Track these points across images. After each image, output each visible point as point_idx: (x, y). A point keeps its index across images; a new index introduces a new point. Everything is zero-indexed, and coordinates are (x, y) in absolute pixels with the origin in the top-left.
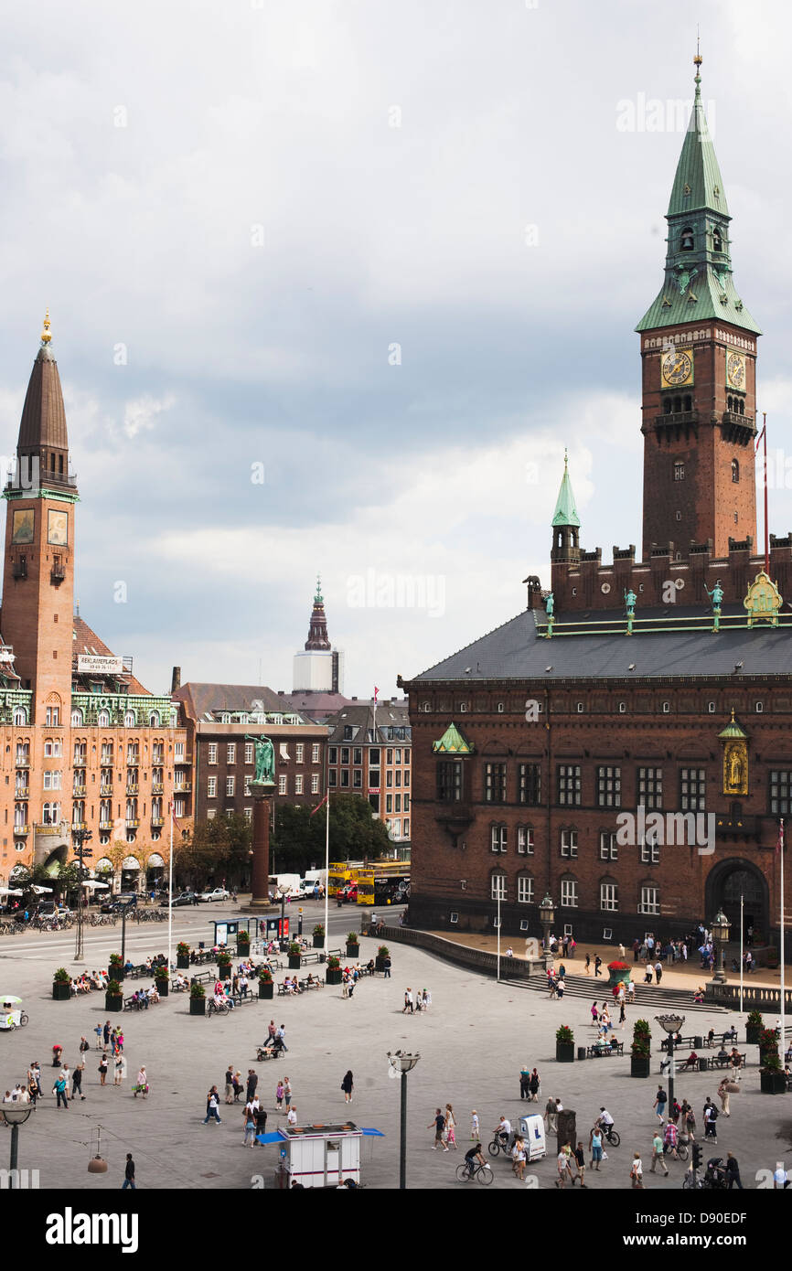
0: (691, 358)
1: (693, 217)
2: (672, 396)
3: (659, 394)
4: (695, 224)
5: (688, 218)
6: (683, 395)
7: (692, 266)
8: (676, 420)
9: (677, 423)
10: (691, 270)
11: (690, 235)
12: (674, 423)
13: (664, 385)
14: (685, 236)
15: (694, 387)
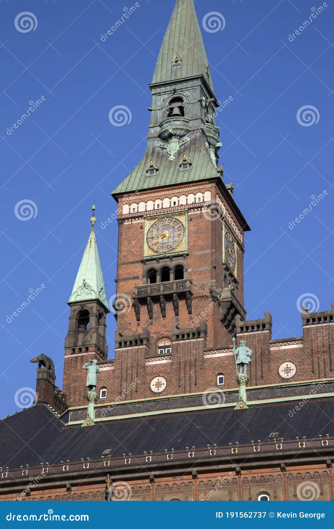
0: (185, 224)
1: (185, 85)
2: (157, 266)
3: (141, 265)
4: (187, 93)
5: (178, 87)
6: (172, 264)
7: (183, 132)
8: (164, 290)
9: (166, 293)
10: (181, 137)
11: (179, 104)
12: (161, 293)
13: (147, 253)
14: (173, 105)
15: (187, 255)
